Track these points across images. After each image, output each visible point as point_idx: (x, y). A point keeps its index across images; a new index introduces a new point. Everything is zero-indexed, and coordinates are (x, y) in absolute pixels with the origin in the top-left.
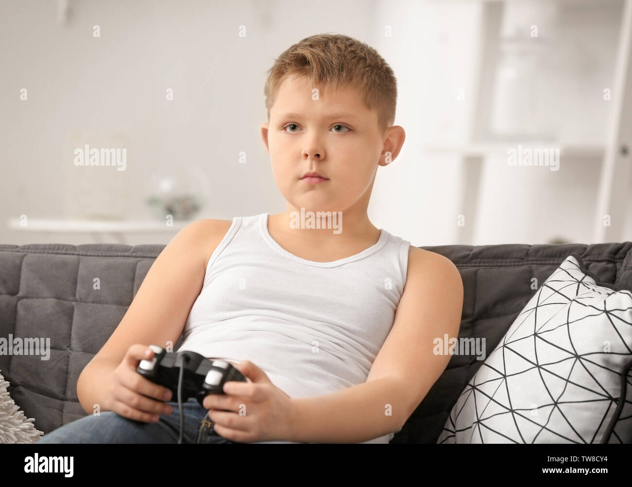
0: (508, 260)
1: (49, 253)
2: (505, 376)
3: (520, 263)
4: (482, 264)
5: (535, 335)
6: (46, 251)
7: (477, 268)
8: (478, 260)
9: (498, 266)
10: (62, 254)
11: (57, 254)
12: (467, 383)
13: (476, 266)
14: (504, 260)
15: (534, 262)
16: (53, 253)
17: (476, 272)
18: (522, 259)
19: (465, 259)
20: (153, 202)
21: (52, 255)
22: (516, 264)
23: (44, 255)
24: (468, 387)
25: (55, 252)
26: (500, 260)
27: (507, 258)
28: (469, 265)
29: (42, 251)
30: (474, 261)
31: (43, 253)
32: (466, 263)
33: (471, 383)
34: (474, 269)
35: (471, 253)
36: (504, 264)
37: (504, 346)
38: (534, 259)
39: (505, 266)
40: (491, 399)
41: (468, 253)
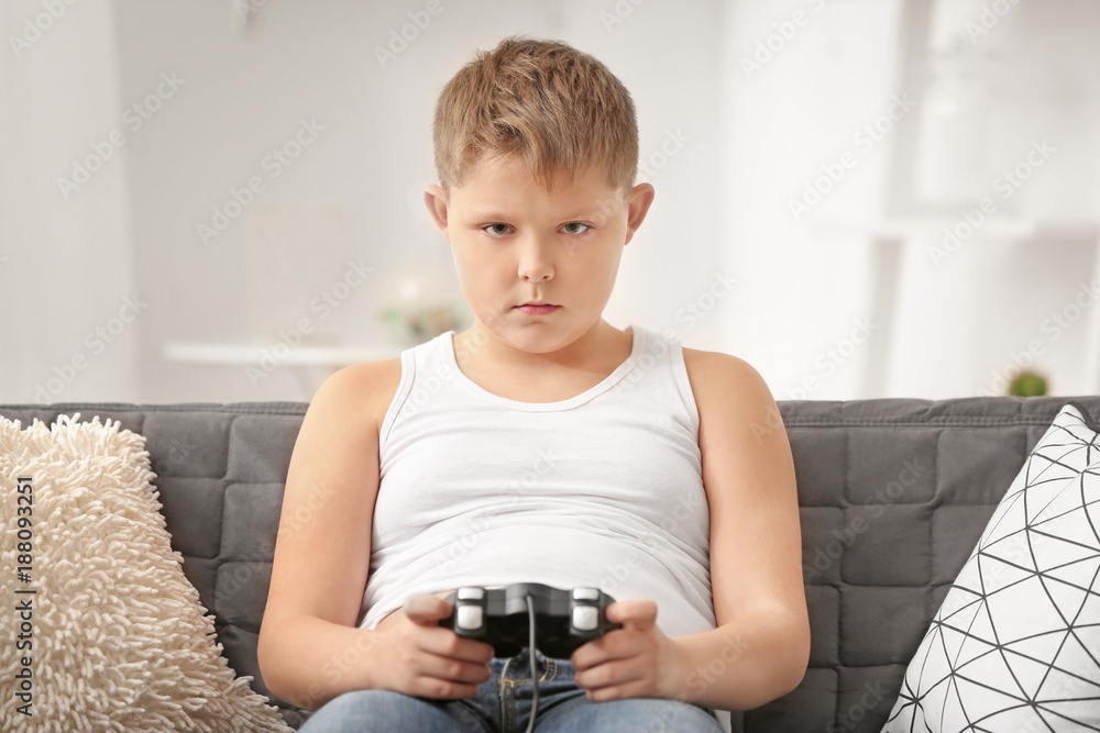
0: (989, 419)
1: (271, 413)
2: (984, 597)
3: (1009, 423)
4: (947, 424)
5: (1028, 528)
6: (266, 410)
7: (940, 429)
8: (942, 418)
9: (972, 426)
10: (291, 414)
11: (284, 414)
12: (931, 620)
13: (938, 426)
14: (983, 419)
15: (1031, 422)
16: (277, 414)
17: (938, 435)
18: (1010, 417)
19: (921, 417)
20: (388, 315)
21: (277, 417)
22: (1002, 423)
23: (265, 417)
24: (933, 625)
25: (280, 411)
26: (976, 418)
27: (987, 416)
28: (927, 424)
29: (260, 411)
30: (935, 418)
31: (262, 413)
32: (923, 421)
33: (936, 618)
34: (936, 430)
35: (931, 409)
36: (982, 424)
37: (980, 552)
38: (1031, 416)
39: (985, 426)
40: (967, 634)
41: (925, 407)
